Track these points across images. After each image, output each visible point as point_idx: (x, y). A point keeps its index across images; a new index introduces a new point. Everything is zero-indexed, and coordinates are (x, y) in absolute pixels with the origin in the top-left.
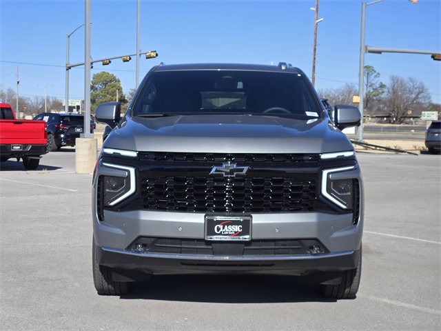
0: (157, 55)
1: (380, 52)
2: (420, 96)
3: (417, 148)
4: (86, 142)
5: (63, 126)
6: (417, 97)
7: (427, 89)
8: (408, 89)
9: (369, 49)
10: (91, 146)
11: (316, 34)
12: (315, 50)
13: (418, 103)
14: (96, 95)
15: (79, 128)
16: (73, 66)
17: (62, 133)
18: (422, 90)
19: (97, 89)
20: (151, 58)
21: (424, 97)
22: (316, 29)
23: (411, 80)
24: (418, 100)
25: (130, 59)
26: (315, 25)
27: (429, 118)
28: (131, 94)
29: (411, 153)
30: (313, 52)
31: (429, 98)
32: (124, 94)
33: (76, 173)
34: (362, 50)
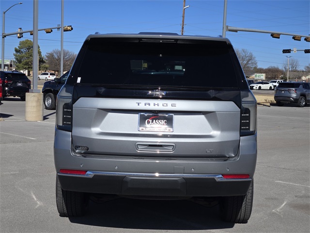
0: (72, 29)
1: (236, 31)
2: (249, 63)
3: (267, 101)
4: (34, 96)
5: (8, 81)
6: (247, 63)
7: (255, 58)
8: (241, 57)
9: (229, 28)
10: (38, 100)
11: (183, 17)
12: (183, 28)
13: (248, 67)
14: (23, 57)
15: (20, 83)
16: (7, 36)
17: (7, 86)
18: (251, 58)
19: (22, 52)
20: (67, 31)
21: (252, 63)
22: (184, 13)
23: (243, 51)
24: (248, 65)
25: (52, 31)
26: (183, 10)
27: (260, 78)
28: (47, 57)
29: (263, 105)
30: (181, 30)
31: (256, 64)
32: (42, 56)
33: (26, 121)
34: (224, 29)
